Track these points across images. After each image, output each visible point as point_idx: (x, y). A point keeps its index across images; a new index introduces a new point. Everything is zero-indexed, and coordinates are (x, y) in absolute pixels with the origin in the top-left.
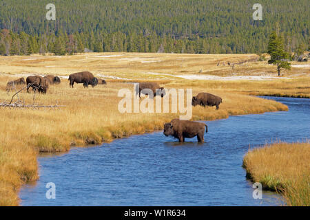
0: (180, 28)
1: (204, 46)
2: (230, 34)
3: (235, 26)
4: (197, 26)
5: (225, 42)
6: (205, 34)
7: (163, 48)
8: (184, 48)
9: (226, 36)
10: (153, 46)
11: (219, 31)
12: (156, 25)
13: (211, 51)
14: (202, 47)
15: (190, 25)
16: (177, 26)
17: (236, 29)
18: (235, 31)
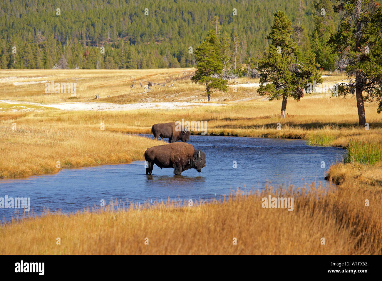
0: (98, 30)
1: (132, 56)
2: (178, 37)
3: (186, 24)
4: (126, 26)
5: (168, 51)
6: (139, 38)
7: (65, 62)
8: (100, 60)
9: (171, 39)
10: (49, 58)
11: (161, 33)
12: (59, 25)
13: (144, 64)
14: (129, 57)
15: (114, 24)
16: (93, 25)
17: (187, 29)
18: (186, 31)
